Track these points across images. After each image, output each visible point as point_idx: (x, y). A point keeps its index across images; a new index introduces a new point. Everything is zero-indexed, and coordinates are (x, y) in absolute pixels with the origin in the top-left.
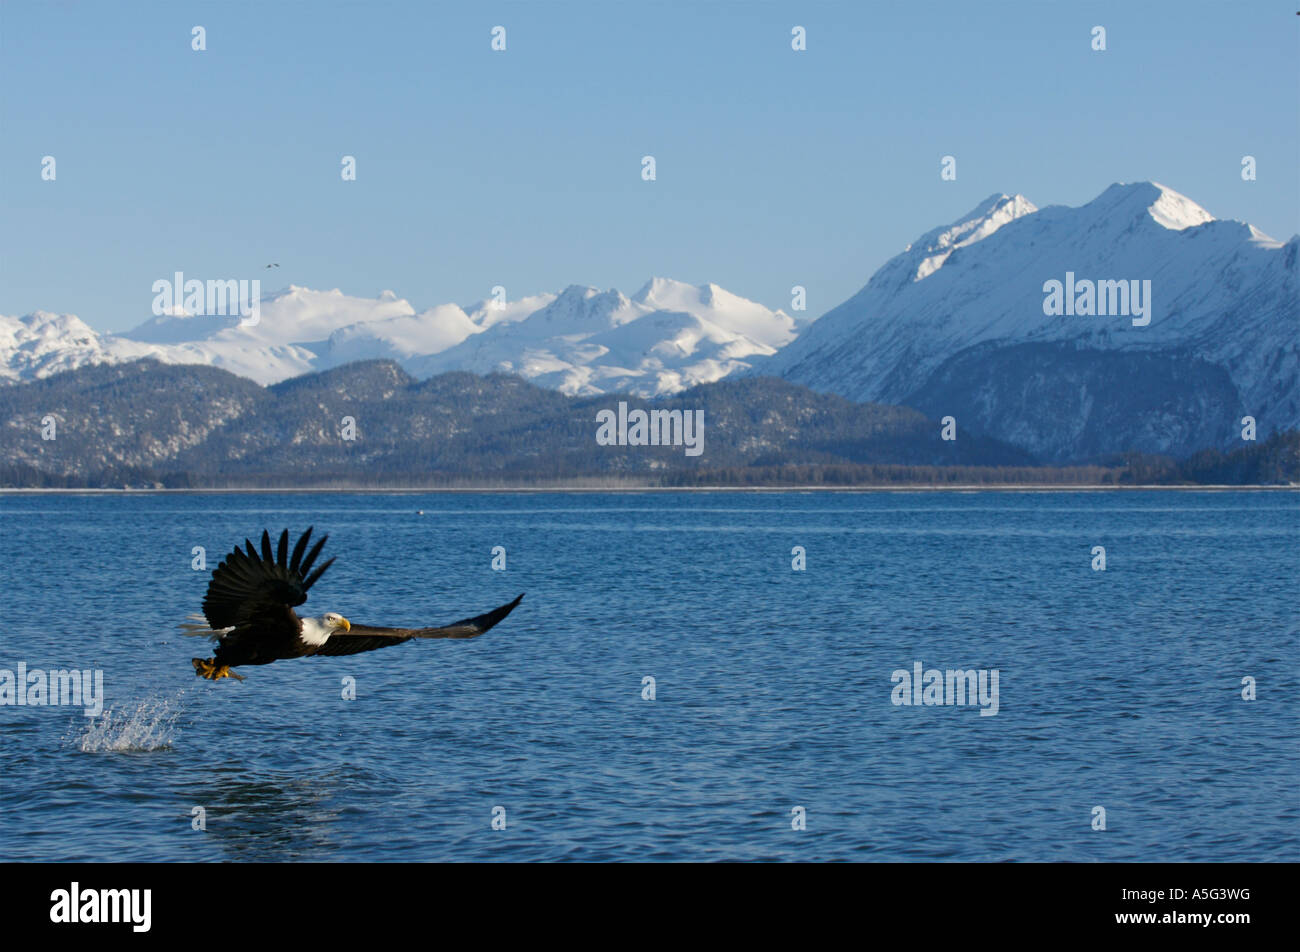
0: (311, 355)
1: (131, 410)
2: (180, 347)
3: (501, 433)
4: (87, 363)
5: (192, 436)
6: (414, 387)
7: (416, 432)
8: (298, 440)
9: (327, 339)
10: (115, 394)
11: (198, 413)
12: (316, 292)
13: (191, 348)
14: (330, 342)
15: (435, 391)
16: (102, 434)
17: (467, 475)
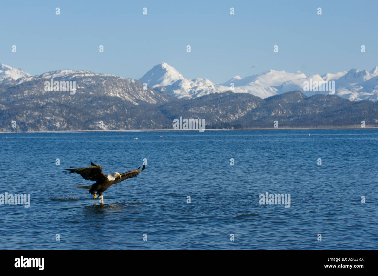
0: (276, 90)
1: (224, 106)
2: (238, 88)
3: (332, 112)
4: (211, 93)
5: (242, 113)
6: (306, 99)
7: (307, 112)
8: (273, 114)
9: (281, 85)
10: (220, 102)
11: (244, 107)
12: (278, 71)
13: (241, 88)
14: (282, 86)
15: (312, 100)
16: (216, 113)
17: (322, 124)
